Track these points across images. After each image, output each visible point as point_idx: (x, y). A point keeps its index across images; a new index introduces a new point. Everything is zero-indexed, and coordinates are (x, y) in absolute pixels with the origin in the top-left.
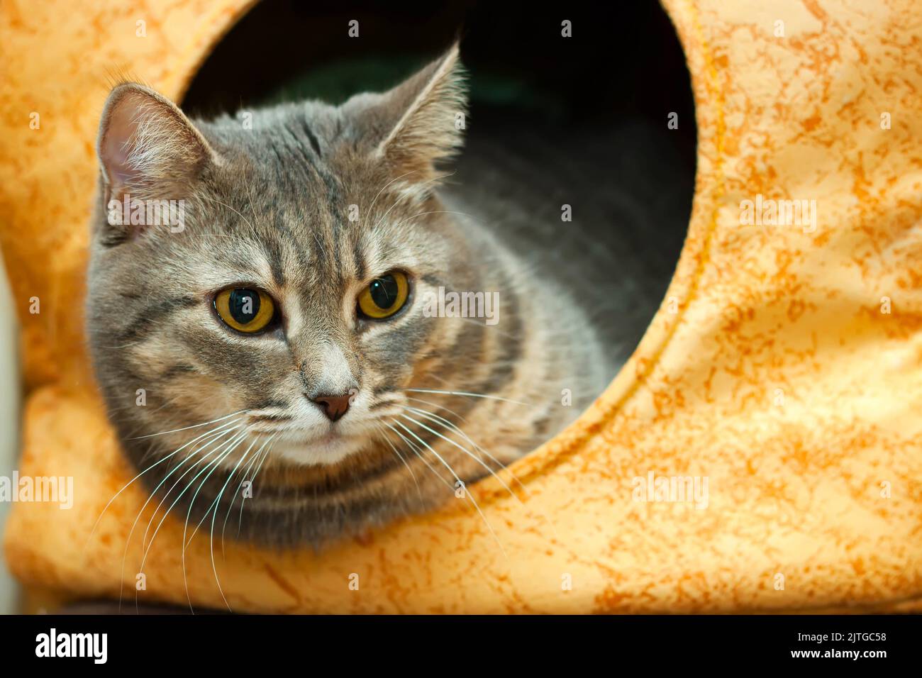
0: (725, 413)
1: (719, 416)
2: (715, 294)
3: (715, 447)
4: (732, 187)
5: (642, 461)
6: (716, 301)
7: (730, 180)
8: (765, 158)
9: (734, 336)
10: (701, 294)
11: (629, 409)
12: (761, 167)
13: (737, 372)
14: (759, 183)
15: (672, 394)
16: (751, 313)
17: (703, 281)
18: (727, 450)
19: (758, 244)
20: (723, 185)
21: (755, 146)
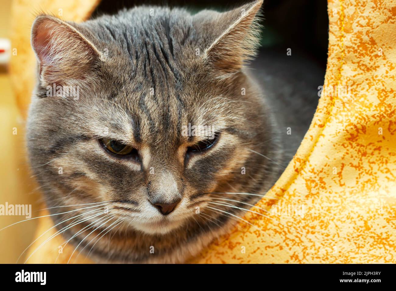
0: (351, 193)
1: (348, 194)
2: (341, 118)
3: (346, 213)
4: (349, 52)
5: (300, 222)
6: (341, 122)
7: (347, 47)
8: (368, 33)
9: (354, 144)
10: (333, 118)
11: (291, 190)
12: (366, 38)
13: (358, 167)
14: (366, 48)
15: (317, 180)
16: (364, 129)
17: (334, 110)
18: (352, 215)
19: (367, 87)
20: (343, 51)
21: (362, 26)
